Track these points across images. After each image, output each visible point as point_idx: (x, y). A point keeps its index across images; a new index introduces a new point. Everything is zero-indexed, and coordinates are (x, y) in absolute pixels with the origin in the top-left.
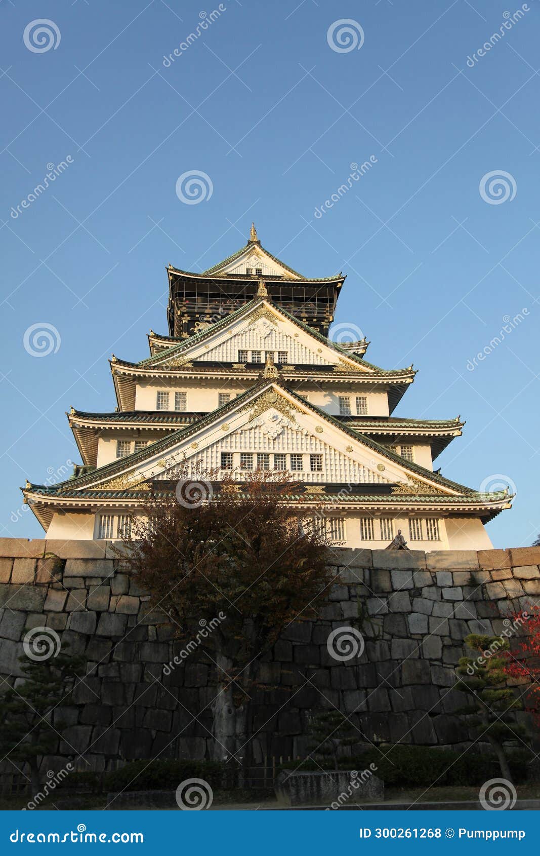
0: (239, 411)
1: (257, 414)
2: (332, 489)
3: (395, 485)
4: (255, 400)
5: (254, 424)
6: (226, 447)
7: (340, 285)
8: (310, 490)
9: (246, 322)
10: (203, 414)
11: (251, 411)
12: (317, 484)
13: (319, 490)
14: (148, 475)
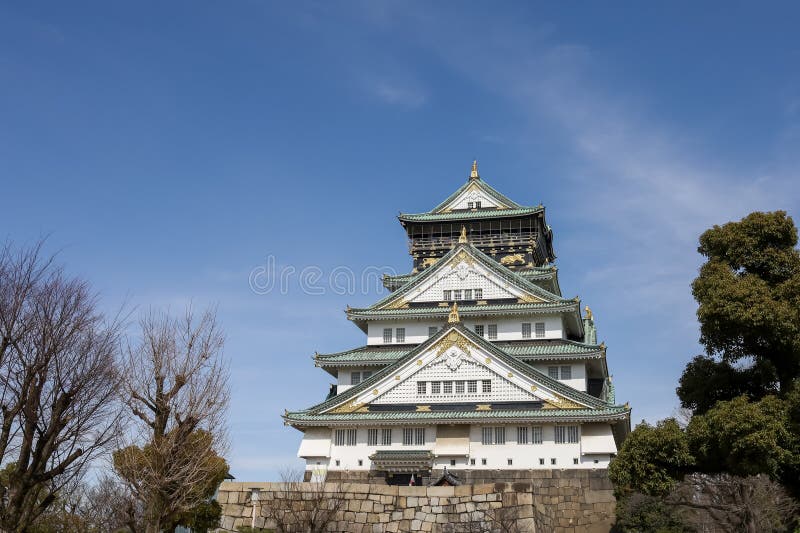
0: (430, 349)
1: (444, 350)
2: (496, 406)
3: (544, 402)
4: (442, 340)
5: (440, 359)
6: (421, 377)
7: (540, 215)
8: (481, 407)
9: (449, 267)
10: (416, 345)
11: (438, 349)
12: (485, 403)
13: (487, 407)
14: (366, 401)
